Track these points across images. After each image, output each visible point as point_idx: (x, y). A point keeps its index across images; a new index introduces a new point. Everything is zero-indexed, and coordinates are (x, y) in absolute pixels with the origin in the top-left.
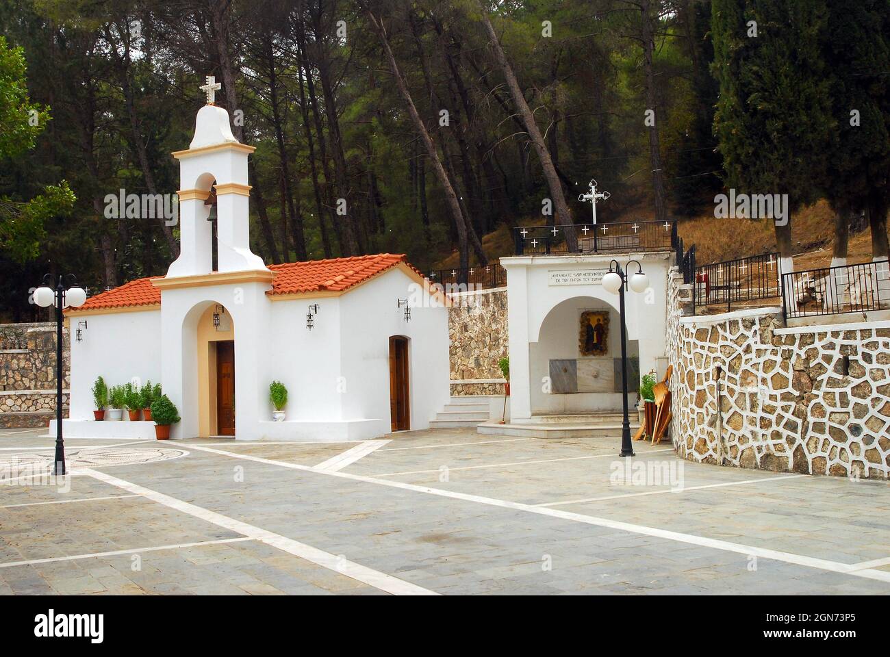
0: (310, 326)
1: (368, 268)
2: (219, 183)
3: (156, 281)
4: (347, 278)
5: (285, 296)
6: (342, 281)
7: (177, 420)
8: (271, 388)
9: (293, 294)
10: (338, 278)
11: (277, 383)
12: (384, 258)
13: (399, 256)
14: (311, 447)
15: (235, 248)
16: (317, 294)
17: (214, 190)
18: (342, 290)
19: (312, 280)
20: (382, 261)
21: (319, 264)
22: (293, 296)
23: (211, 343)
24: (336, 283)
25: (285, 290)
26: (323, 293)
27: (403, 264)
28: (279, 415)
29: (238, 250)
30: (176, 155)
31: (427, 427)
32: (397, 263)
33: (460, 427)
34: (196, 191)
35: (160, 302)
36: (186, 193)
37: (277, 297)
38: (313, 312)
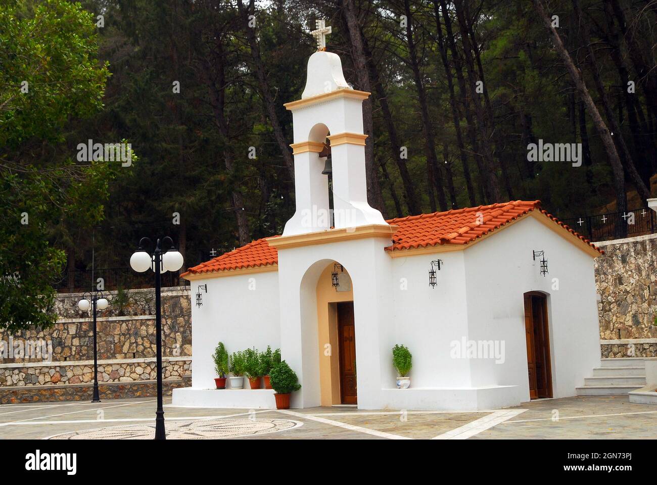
0: (433, 284)
1: (496, 217)
2: (332, 134)
3: (271, 241)
4: (472, 229)
5: (406, 252)
6: (466, 233)
7: (297, 388)
8: (394, 352)
9: (414, 250)
10: (462, 231)
11: (400, 346)
12: (515, 206)
13: (532, 203)
14: (433, 418)
15: (351, 202)
16: (440, 248)
17: (328, 141)
18: (466, 243)
19: (435, 233)
20: (513, 209)
21: (445, 215)
22: (413, 251)
23: (331, 305)
24: (460, 235)
25: (406, 245)
26: (447, 247)
27: (537, 212)
28: (404, 381)
29: (355, 204)
30: (288, 106)
31: (572, 393)
32: (530, 210)
33: (612, 395)
34: (309, 144)
35: (277, 263)
36: (300, 146)
37: (397, 253)
38: (436, 268)
